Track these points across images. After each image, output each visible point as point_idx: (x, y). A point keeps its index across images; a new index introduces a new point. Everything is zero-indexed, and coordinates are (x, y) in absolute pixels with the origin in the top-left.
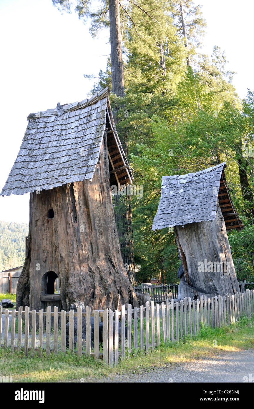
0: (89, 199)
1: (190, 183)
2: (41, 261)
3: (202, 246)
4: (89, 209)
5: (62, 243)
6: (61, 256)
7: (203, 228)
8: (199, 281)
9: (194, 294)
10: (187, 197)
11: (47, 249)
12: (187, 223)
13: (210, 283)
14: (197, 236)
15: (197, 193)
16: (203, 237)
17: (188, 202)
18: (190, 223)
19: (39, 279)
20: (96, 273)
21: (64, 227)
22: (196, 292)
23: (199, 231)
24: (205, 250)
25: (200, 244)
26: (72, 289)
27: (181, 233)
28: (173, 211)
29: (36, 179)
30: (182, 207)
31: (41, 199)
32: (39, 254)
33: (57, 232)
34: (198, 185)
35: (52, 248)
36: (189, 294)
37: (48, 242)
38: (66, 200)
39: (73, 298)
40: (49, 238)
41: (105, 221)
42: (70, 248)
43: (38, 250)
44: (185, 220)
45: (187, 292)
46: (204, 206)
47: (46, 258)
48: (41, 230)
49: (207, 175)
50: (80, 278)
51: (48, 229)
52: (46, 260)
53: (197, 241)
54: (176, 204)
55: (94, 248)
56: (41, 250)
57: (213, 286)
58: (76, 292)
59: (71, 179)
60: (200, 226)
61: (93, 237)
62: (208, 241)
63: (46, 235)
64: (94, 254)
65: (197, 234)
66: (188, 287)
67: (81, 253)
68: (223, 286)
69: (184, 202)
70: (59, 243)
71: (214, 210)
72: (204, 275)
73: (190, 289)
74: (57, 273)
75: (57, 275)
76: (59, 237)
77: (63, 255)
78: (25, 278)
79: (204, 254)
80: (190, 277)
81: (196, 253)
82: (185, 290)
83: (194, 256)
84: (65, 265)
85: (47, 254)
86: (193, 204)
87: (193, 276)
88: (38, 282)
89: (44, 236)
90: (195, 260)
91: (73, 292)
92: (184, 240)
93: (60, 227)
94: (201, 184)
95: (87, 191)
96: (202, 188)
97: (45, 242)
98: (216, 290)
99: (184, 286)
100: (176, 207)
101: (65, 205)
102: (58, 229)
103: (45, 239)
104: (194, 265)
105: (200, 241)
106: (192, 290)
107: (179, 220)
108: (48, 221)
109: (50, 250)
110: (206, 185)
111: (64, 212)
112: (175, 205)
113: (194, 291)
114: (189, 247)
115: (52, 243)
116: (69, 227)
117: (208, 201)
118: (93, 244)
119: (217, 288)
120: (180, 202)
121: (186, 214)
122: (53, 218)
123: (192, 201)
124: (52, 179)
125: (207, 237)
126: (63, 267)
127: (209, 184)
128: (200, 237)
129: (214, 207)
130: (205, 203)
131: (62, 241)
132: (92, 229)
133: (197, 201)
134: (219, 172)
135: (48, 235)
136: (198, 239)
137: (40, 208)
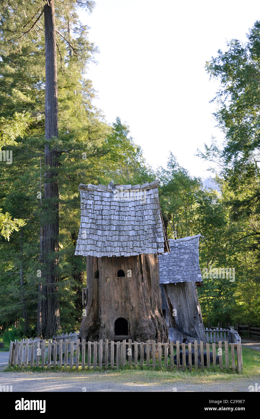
0: (150, 265)
1: (173, 248)
2: (113, 309)
3: (187, 300)
4: (149, 272)
5: (133, 297)
6: (132, 306)
7: (188, 286)
8: (185, 327)
9: (183, 338)
10: (173, 260)
11: (118, 300)
12: (180, 281)
13: (193, 329)
14: (184, 292)
15: (182, 257)
16: (188, 293)
17: (175, 264)
18: (182, 282)
19: (113, 323)
20: (156, 320)
21: (136, 285)
22: (185, 336)
23: (185, 288)
24: (189, 304)
25: (186, 299)
26: (146, 331)
27: (171, 288)
28: (163, 271)
29: (110, 246)
30: (171, 268)
31: (112, 261)
32: (111, 304)
33: (129, 288)
34: (180, 250)
35: (122, 300)
36: (179, 338)
37: (118, 295)
38: (137, 265)
39: (147, 337)
40: (120, 292)
41: (157, 281)
42: (141, 301)
43: (111, 301)
44: (176, 279)
45: (177, 336)
46: (190, 269)
47: (118, 307)
48: (112, 286)
49: (187, 243)
50: (149, 323)
51: (118, 285)
52: (117, 309)
53: (183, 296)
54: (165, 264)
55: (152, 301)
56: (113, 301)
57: (194, 332)
58: (148, 334)
59: (146, 250)
60: (186, 284)
61: (152, 293)
62: (191, 296)
63: (117, 289)
64: (153, 306)
65: (184, 290)
66: (178, 332)
67: (147, 305)
68: (200, 332)
69: (171, 264)
70: (131, 296)
71: (199, 273)
72: (188, 323)
73: (180, 333)
74: (127, 319)
75: (126, 320)
76: (131, 292)
77: (134, 306)
78: (91, 322)
79: (189, 306)
80: (177, 324)
81: (183, 305)
82: (176, 334)
83: (181, 308)
84: (135, 313)
85: (118, 304)
86: (180, 267)
87: (181, 323)
88: (112, 326)
89: (115, 290)
90: (182, 311)
91: (147, 333)
92: (173, 294)
93: (131, 285)
94: (183, 250)
95: (149, 259)
96: (185, 253)
97: (116, 294)
98: (197, 335)
99: (175, 331)
100: (165, 267)
101: (137, 269)
102: (129, 286)
103: (116, 292)
104: (181, 315)
105: (186, 296)
106: (182, 334)
107: (172, 278)
108: (118, 279)
109: (120, 301)
110: (187, 251)
111: (135, 274)
112: (164, 266)
113: (183, 335)
114: (177, 300)
115: (121, 296)
116: (140, 285)
117: (192, 265)
118: (152, 298)
119: (197, 333)
120: (168, 263)
121: (176, 274)
122: (123, 277)
123: (178, 263)
124: (127, 248)
125: (190, 293)
126: (133, 315)
127: (190, 251)
128: (186, 293)
129: (198, 271)
130: (191, 267)
131: (134, 295)
132: (151, 287)
133: (183, 264)
134: (196, 242)
135: (118, 290)
136: (184, 295)
137: (111, 269)
